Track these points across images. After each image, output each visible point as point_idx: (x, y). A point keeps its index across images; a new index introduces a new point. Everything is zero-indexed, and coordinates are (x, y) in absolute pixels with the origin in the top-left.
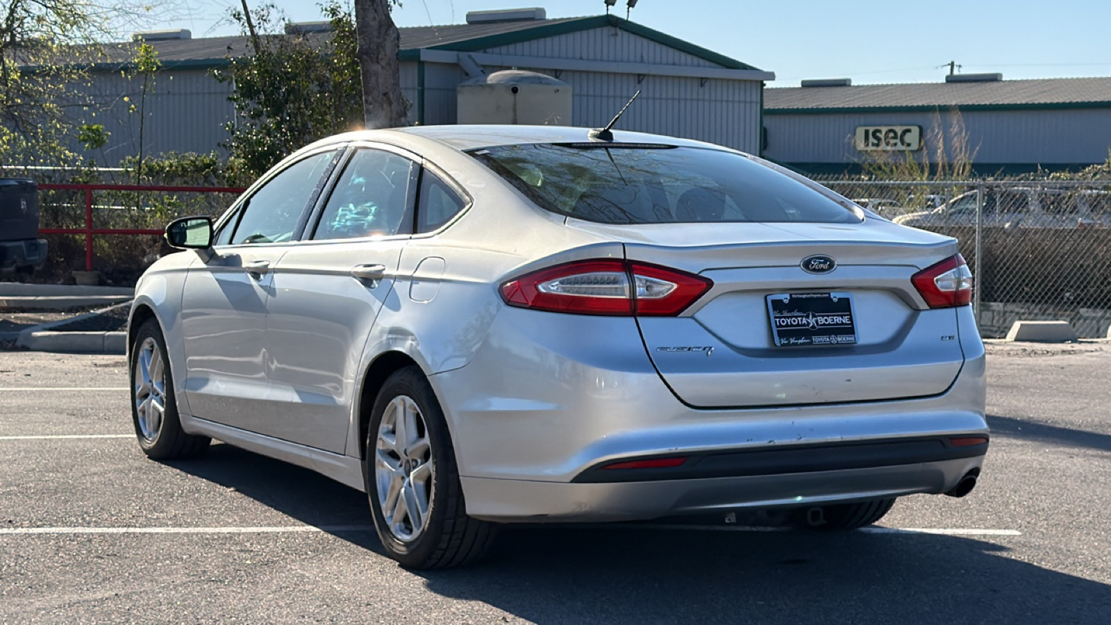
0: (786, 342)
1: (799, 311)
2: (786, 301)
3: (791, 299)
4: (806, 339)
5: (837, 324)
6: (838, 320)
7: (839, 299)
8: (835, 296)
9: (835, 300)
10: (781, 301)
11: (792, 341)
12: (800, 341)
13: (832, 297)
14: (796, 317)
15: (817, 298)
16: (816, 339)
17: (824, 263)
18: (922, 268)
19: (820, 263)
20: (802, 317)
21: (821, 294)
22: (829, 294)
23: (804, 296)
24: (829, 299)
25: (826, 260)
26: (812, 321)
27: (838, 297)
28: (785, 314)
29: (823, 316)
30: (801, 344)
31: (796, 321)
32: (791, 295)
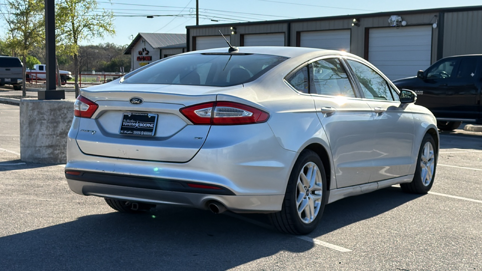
0: (123, 132)
1: (133, 120)
2: (129, 116)
3: (132, 115)
4: (131, 132)
5: (147, 127)
6: (148, 125)
7: (151, 117)
8: (150, 115)
9: (150, 117)
10: (128, 115)
11: (125, 132)
12: (129, 132)
13: (149, 115)
14: (131, 122)
15: (142, 115)
16: (135, 132)
17: (138, 101)
18: (186, 106)
19: (136, 100)
20: (134, 122)
21: (144, 114)
22: (148, 114)
23: (137, 114)
24: (147, 116)
25: (138, 99)
26: (137, 125)
27: (151, 116)
28: (128, 121)
29: (142, 123)
30: (129, 133)
31: (130, 124)
32: (132, 113)
